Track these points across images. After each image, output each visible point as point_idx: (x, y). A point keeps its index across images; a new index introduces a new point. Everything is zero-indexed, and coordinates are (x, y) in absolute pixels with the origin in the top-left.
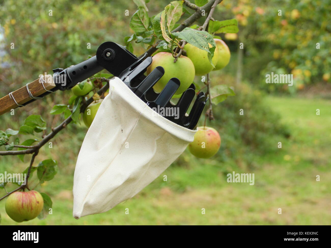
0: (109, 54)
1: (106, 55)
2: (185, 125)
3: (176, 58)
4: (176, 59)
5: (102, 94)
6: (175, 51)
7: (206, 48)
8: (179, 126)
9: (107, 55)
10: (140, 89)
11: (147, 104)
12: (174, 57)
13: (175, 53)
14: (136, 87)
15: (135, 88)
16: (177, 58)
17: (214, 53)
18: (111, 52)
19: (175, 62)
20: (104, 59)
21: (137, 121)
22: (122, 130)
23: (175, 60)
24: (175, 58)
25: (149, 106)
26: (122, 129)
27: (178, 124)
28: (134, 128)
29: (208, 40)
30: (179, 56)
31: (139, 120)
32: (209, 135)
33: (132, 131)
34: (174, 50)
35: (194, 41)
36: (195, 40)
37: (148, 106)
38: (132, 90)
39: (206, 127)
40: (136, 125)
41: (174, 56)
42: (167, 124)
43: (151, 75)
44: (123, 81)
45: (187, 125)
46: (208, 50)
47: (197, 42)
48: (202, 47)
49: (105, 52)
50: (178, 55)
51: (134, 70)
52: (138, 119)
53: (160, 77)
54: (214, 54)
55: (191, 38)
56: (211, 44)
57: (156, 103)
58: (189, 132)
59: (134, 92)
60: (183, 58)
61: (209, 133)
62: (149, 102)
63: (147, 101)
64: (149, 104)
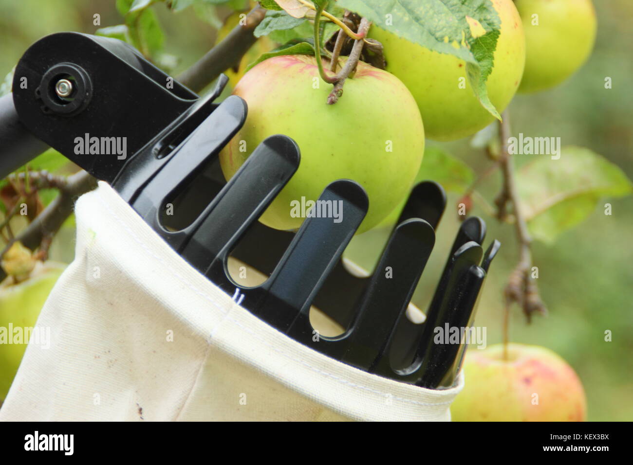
0: (64, 87)
1: (56, 94)
2: (401, 373)
3: (335, 82)
4: (338, 87)
5: (44, 244)
6: (331, 50)
7: (455, 44)
8: (375, 377)
9: (59, 91)
10: (202, 238)
11: (237, 300)
12: (328, 81)
13: (331, 55)
14: (187, 230)
15: (183, 234)
16: (342, 85)
17: (492, 57)
18: (73, 78)
19: (332, 103)
20: (47, 109)
21: (197, 371)
22: (141, 410)
23: (332, 95)
24: (332, 85)
25: (244, 304)
26: (141, 406)
27: (371, 371)
28: (188, 401)
29: (467, 3)
30: (352, 72)
31: (208, 367)
32: (528, 381)
34: (330, 46)
36: (411, 12)
37: (240, 304)
38: (171, 240)
39: (512, 348)
40: (196, 385)
41: (330, 75)
42: (326, 376)
43: (245, 173)
44: (132, 202)
45: (409, 372)
46: (468, 51)
47: (418, 19)
48: (440, 40)
49: (47, 77)
50: (345, 63)
52: (204, 363)
53: (282, 178)
56: (481, 21)
57: (273, 291)
59: (181, 251)
60: (369, 79)
61: (528, 372)
62: (242, 291)
63: (235, 287)
64: (243, 296)
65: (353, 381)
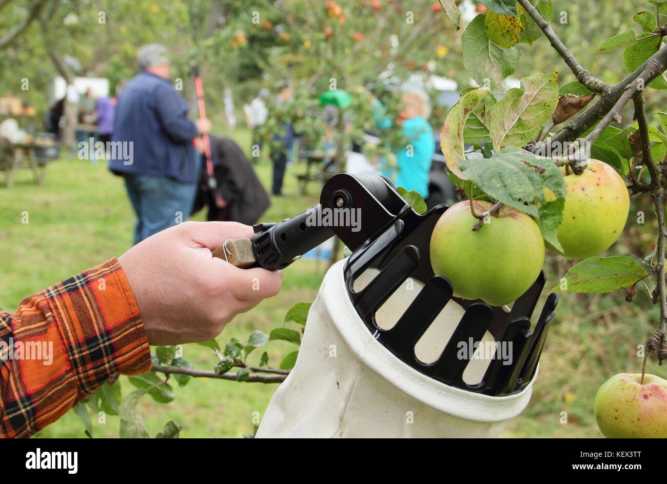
0: (340, 202)
3: (480, 219)
4: (482, 221)
8: (453, 388)
9: (338, 204)
11: (376, 336)
12: (476, 217)
18: (344, 198)
19: (474, 230)
22: (338, 383)
23: (475, 226)
25: (379, 339)
26: (338, 381)
29: (547, 180)
30: (495, 214)
31: (362, 369)
33: (354, 390)
35: (498, 185)
36: (502, 182)
37: (377, 339)
42: (422, 385)
47: (505, 186)
49: (333, 196)
51: (369, 247)
54: (563, 217)
55: (492, 178)
56: (554, 192)
58: (486, 402)
60: (508, 219)
62: (380, 331)
63: (375, 329)
64: (379, 335)
65: (439, 390)
